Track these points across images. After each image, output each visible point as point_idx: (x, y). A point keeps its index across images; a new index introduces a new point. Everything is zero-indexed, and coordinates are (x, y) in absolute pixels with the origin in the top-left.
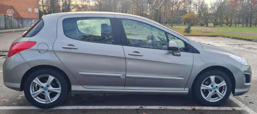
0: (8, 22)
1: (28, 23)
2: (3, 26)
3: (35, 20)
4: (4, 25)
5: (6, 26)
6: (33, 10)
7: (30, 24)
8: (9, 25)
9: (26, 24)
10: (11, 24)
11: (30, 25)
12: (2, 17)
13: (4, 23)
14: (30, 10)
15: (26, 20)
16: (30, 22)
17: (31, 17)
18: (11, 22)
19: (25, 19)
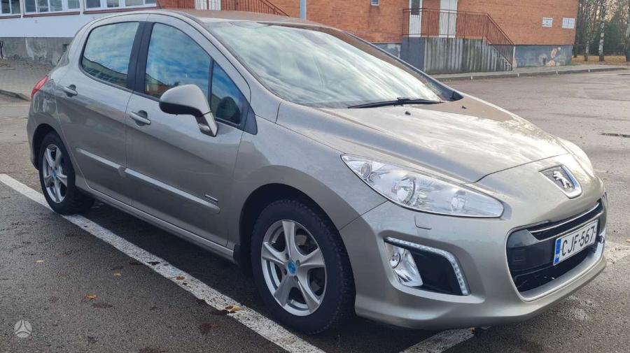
0: (471, 54)
1: (537, 59)
2: (457, 67)
3: (559, 48)
4: (460, 62)
5: (463, 65)
6: (558, 23)
7: (541, 61)
8: (471, 62)
9: (531, 60)
10: (478, 60)
11: (542, 64)
12: (456, 44)
13: (461, 57)
14: (548, 22)
15: (533, 49)
16: (544, 56)
17: (546, 42)
18: (479, 55)
19: (529, 47)
